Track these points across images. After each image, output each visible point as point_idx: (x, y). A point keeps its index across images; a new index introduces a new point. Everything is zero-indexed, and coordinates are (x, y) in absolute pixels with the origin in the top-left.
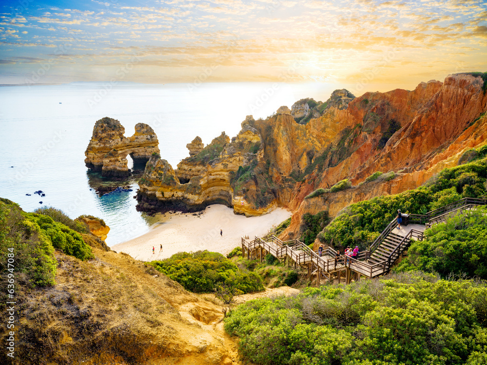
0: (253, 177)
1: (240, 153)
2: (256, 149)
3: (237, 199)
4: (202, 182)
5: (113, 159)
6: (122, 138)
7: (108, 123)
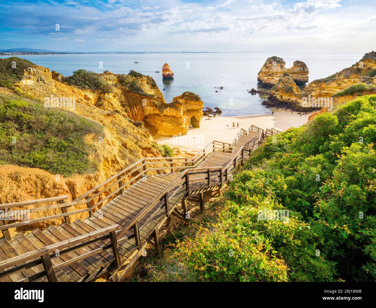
1: (356, 76)
4: (314, 94)
7: (274, 59)
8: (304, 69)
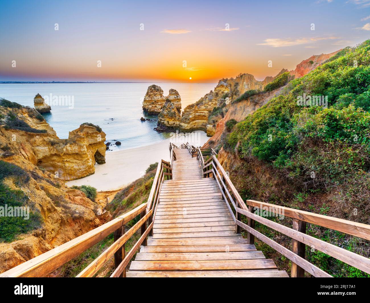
0: (221, 113)
1: (216, 99)
2: (226, 96)
3: (209, 127)
4: (191, 116)
5: (154, 106)
6: (161, 96)
7: (154, 88)
8: (177, 97)
